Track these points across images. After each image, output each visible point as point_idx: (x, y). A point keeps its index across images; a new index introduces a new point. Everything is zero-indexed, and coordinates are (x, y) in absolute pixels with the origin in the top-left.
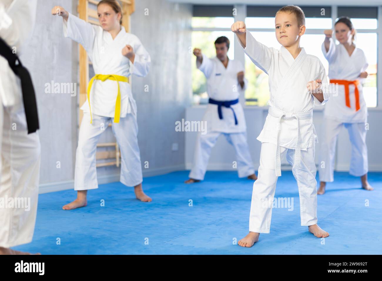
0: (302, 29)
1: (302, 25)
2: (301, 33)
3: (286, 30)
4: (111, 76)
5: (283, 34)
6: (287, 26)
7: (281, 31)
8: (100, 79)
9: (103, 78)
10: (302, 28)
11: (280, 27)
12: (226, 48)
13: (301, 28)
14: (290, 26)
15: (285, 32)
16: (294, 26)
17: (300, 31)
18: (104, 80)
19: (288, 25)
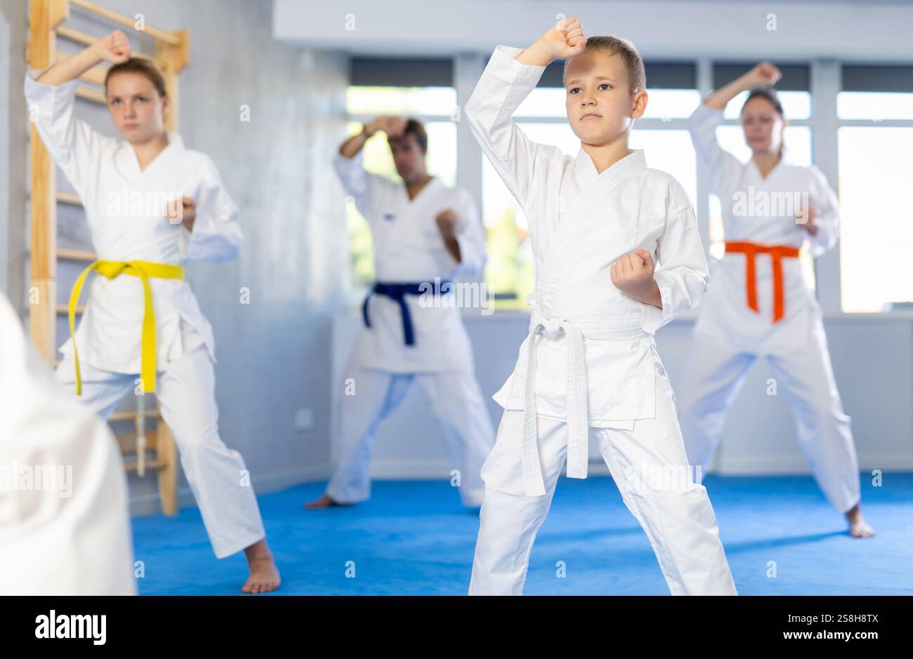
0: (638, 102)
1: (639, 91)
2: (635, 112)
3: (599, 99)
4: (127, 266)
5: (589, 110)
6: (601, 88)
7: (586, 100)
8: (102, 274)
9: (110, 270)
10: (639, 98)
11: (581, 91)
12: (416, 148)
13: (636, 97)
14: (609, 88)
15: (596, 105)
16: (622, 90)
17: (634, 105)
18: (114, 276)
19: (604, 87)
